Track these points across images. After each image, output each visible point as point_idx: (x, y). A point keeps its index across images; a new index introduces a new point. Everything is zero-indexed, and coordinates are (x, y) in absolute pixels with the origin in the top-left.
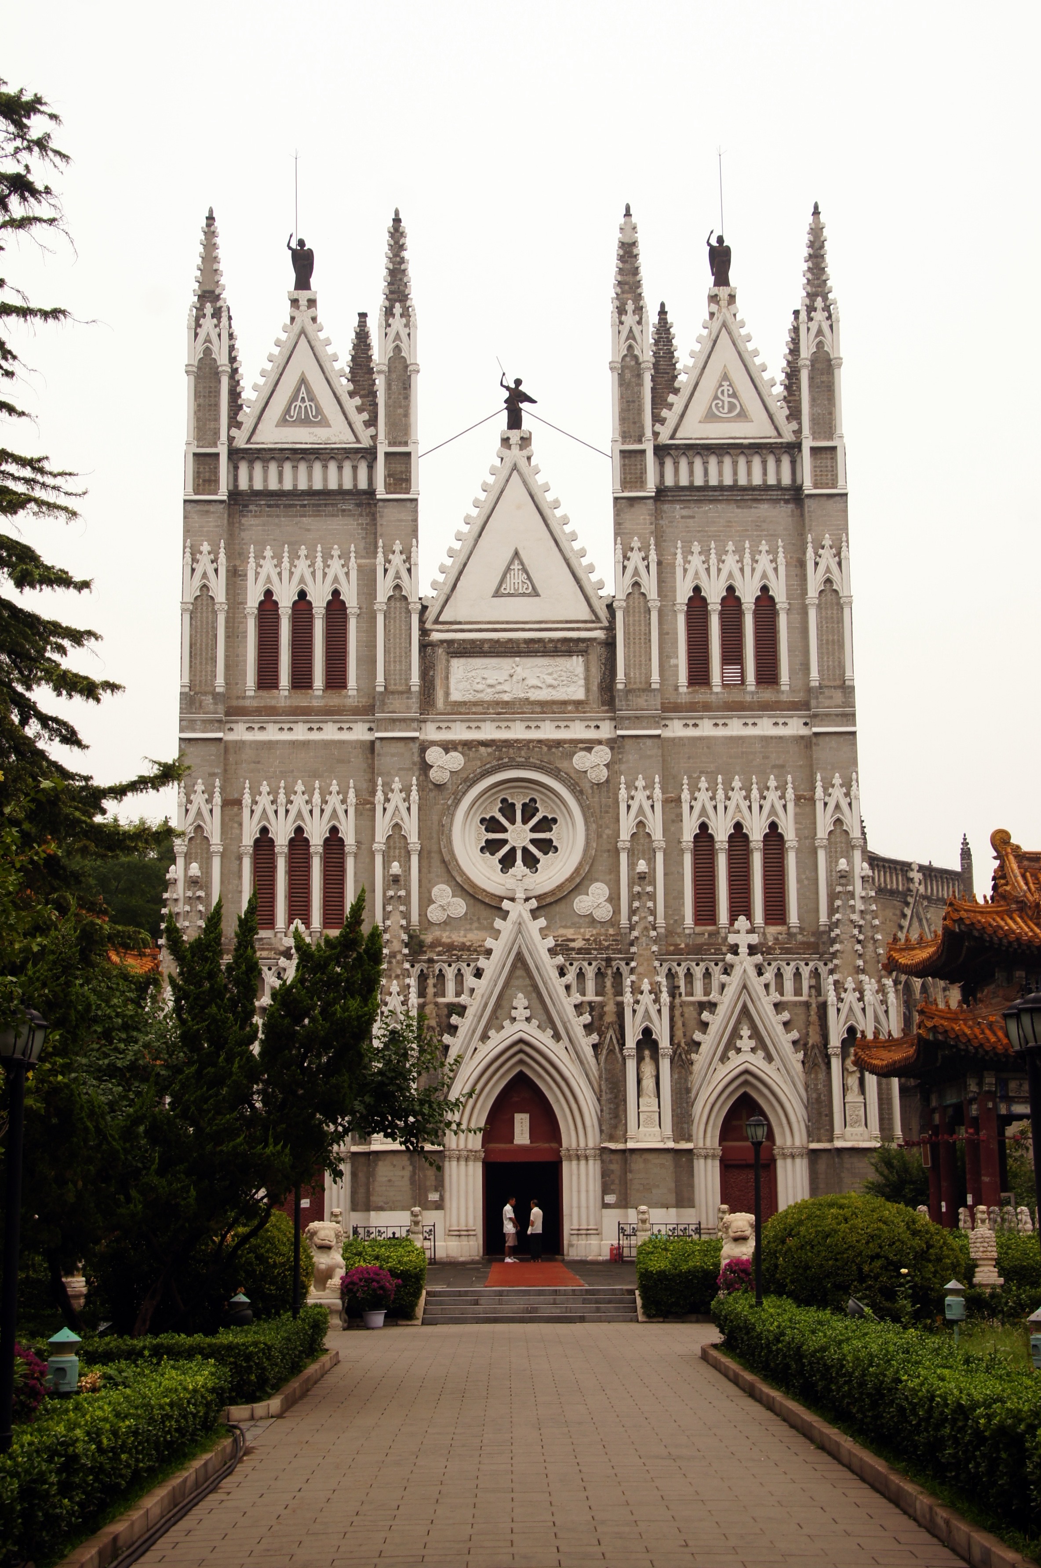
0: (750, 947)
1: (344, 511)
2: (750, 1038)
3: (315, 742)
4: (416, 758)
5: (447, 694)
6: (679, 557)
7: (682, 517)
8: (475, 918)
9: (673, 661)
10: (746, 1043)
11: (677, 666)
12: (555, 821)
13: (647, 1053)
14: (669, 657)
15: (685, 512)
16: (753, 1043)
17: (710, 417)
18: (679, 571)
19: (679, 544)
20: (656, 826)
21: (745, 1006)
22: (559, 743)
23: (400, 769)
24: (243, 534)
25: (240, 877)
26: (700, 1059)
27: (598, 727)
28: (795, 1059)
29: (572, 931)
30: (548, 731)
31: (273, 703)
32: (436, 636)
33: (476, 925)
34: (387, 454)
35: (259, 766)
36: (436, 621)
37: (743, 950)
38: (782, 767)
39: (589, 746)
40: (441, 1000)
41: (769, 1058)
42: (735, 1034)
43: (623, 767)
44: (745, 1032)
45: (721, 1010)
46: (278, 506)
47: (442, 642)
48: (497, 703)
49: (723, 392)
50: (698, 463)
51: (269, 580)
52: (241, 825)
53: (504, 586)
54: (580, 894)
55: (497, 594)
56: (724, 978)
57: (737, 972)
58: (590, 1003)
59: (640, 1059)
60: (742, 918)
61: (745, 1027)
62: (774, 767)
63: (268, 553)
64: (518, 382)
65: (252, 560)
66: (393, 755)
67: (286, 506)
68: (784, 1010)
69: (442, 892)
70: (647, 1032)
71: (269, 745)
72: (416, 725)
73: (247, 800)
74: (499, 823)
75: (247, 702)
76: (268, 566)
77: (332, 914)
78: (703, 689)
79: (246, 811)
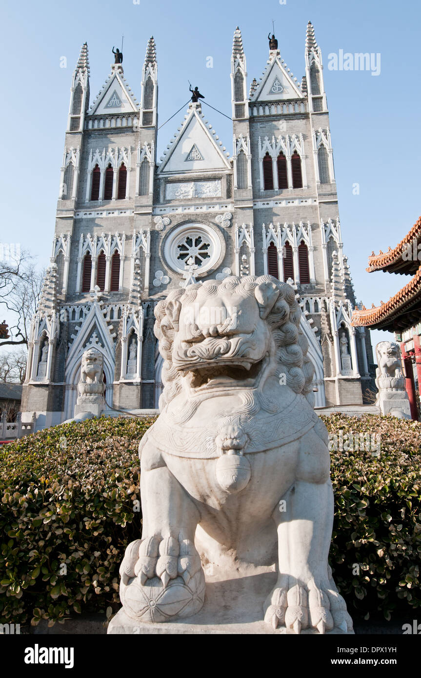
1: (127, 133)
4: (150, 221)
5: (165, 197)
6: (260, 141)
7: (261, 128)
8: (173, 284)
9: (258, 180)
11: (259, 182)
12: (209, 245)
14: (256, 179)
15: (262, 126)
17: (271, 93)
18: (260, 147)
19: (260, 137)
20: (250, 242)
22: (209, 214)
23: (143, 226)
24: (88, 145)
25: (77, 271)
27: (226, 207)
28: (316, 340)
30: (205, 210)
31: (96, 204)
32: (161, 176)
33: (174, 286)
34: (144, 113)
35: (88, 228)
36: (162, 171)
38: (305, 218)
39: (223, 213)
43: (237, 220)
46: (102, 134)
47: (163, 178)
48: (185, 199)
49: (276, 84)
51: (97, 160)
52: (78, 250)
53: (189, 157)
54: (219, 273)
55: (186, 160)
60: (290, 279)
62: (302, 218)
63: (97, 151)
64: (197, 88)
65: (91, 153)
66: (141, 220)
67: (105, 134)
68: (310, 318)
69: (159, 274)
71: (91, 220)
72: (151, 208)
73: (81, 240)
74: (185, 247)
75: (86, 205)
76: (97, 155)
77: (115, 286)
78: (271, 190)
79: (81, 245)
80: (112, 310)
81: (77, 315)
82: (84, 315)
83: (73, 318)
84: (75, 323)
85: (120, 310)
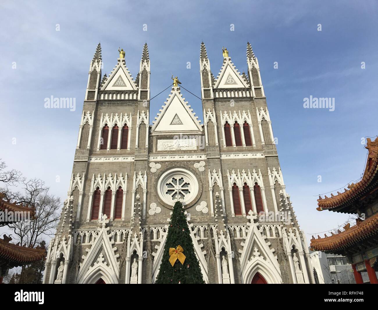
0: (254, 220)
1: (129, 105)
2: (258, 251)
3: (116, 162)
4: (147, 166)
5: (156, 149)
6: (221, 114)
7: (221, 105)
8: (164, 213)
9: (221, 140)
10: (256, 253)
11: (223, 141)
12: (189, 184)
13: (223, 257)
15: (222, 104)
16: (259, 253)
17: (226, 83)
18: (222, 117)
19: (221, 111)
20: (220, 183)
21: (255, 240)
22: (189, 161)
23: (141, 169)
24: (100, 110)
25: (88, 202)
26: (242, 259)
27: (201, 157)
28: (274, 258)
29: (195, 217)
30: (186, 158)
31: (105, 152)
32: (153, 134)
34: (141, 91)
35: (99, 169)
36: (154, 131)
37: (252, 221)
38: (256, 167)
39: (198, 162)
40: (152, 240)
41: (265, 258)
42: (252, 250)
43: (209, 167)
44: (256, 249)
45: (247, 241)
46: (111, 104)
47: (155, 135)
48: (171, 151)
49: (229, 78)
50: (225, 93)
51: (106, 121)
53: (173, 122)
54: (198, 205)
55: (171, 124)
56: (247, 231)
57: (251, 229)
58: (203, 240)
59: (221, 259)
60: (250, 211)
61: (256, 248)
62: (254, 167)
63: (107, 115)
65: (102, 116)
66: (140, 165)
67: (113, 104)
68: (268, 241)
69: (153, 205)
70: (223, 249)
71: (102, 164)
72: (146, 156)
73: (93, 179)
74: (172, 185)
75: (97, 152)
76: (107, 118)
77: (117, 214)
78: (231, 147)
79: (93, 182)
80: (116, 234)
81: (87, 239)
82: (93, 238)
83: (84, 242)
84: (85, 246)
85: (122, 234)
